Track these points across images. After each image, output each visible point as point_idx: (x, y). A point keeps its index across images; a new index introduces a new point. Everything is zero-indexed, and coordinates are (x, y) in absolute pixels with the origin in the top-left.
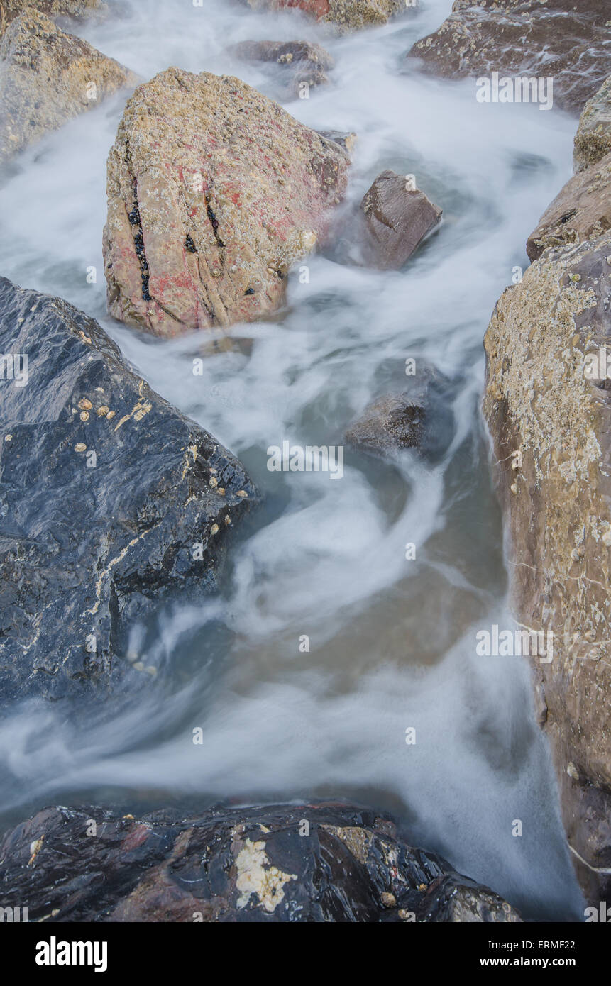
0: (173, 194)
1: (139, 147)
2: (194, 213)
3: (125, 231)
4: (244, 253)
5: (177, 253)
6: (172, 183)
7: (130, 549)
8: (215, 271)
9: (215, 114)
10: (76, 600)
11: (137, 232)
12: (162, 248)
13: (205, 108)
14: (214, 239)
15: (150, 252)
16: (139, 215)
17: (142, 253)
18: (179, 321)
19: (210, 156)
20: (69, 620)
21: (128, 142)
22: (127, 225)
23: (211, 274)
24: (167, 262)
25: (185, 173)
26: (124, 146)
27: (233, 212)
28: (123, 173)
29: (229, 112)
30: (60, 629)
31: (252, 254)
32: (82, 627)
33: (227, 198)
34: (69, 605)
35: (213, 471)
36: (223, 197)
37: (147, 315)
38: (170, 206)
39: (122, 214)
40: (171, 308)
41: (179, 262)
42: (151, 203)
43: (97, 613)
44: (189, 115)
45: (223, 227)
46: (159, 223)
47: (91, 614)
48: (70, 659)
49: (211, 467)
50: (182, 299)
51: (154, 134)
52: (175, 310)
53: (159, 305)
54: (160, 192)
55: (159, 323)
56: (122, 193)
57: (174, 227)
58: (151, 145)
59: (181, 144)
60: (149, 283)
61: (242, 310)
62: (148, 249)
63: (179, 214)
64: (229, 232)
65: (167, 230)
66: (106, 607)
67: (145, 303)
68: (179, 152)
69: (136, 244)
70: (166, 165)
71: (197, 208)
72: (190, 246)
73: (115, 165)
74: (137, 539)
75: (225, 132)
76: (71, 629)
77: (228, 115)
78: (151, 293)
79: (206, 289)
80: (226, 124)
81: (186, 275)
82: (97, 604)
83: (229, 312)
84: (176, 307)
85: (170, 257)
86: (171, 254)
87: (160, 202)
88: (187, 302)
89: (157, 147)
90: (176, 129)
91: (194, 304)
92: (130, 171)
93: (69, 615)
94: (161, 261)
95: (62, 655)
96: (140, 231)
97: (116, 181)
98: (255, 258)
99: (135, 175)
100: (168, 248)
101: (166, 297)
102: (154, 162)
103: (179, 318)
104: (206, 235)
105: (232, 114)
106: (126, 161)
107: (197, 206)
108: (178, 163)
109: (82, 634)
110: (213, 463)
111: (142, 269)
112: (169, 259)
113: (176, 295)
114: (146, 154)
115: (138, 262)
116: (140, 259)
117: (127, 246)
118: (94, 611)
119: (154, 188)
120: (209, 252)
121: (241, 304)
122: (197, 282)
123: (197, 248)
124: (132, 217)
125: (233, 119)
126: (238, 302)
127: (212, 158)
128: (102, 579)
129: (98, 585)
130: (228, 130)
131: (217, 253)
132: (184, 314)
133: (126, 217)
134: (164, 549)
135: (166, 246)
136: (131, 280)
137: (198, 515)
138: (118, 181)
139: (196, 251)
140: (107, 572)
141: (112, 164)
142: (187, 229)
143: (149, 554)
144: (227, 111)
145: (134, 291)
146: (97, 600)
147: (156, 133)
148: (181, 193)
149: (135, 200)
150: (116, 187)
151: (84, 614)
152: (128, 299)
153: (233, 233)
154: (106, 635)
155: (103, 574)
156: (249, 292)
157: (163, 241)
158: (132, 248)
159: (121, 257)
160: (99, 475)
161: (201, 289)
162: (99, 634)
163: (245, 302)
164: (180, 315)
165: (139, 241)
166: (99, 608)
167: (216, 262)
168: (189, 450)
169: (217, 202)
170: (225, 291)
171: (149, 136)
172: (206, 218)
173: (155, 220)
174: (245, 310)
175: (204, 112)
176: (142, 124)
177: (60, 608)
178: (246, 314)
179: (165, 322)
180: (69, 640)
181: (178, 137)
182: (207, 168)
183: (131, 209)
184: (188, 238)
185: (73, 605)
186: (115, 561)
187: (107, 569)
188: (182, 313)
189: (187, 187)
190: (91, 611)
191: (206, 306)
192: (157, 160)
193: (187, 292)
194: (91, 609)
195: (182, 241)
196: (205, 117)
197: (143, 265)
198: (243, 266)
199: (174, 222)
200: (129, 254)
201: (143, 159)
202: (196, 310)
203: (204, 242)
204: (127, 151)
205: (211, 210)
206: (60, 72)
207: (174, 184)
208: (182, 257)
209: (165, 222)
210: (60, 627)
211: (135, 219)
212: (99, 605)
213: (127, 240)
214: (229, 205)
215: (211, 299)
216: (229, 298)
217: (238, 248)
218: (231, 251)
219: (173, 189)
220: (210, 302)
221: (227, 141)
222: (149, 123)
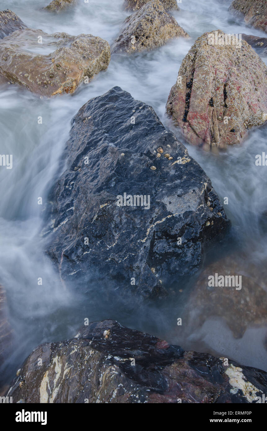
0: (211, 79)
1: (201, 56)
2: (218, 89)
3: (183, 90)
4: (236, 113)
5: (205, 104)
6: (211, 74)
7: (167, 219)
8: (220, 117)
9: (233, 53)
10: (137, 233)
11: (188, 91)
12: (199, 101)
13: (230, 50)
14: (224, 103)
15: (193, 101)
16: (192, 84)
17: (189, 101)
18: (197, 134)
19: (229, 69)
20: (132, 241)
21: (196, 53)
22: (185, 87)
23: (217, 118)
24: (199, 107)
25: (218, 72)
26: (194, 54)
27: (236, 94)
28: (189, 66)
29: (240, 54)
30: (127, 244)
31: (240, 114)
32: (137, 246)
33: (234, 86)
34: (133, 234)
35: (210, 199)
36: (233, 86)
37: (183, 128)
38: (208, 84)
39: (184, 82)
40: (195, 127)
41: (205, 109)
42: (200, 80)
43: (145, 242)
44: (223, 50)
45: (229, 99)
46: (201, 90)
47: (142, 242)
48: (128, 259)
49: (209, 197)
50: (201, 125)
51: (209, 52)
52: (197, 129)
53: (190, 125)
54: (205, 76)
55: (187, 133)
56: (186, 74)
57: (207, 93)
58: (206, 56)
59: (218, 60)
60: (188, 114)
61: (227, 138)
62: (192, 99)
63: (211, 88)
64: (231, 101)
65: (203, 93)
66: (149, 241)
67: (183, 123)
68: (217, 63)
69: (187, 96)
70: (211, 66)
71: (220, 88)
72: (211, 103)
73: (187, 61)
74: (171, 216)
75: (237, 61)
76: (131, 245)
77: (239, 55)
78: (188, 118)
79: (213, 124)
80: (237, 59)
81: (206, 115)
82: (146, 238)
83: (221, 137)
84: (197, 128)
85: (201, 105)
86: (202, 104)
87: (204, 81)
88: (203, 127)
89: (209, 58)
90: (217, 54)
91: (206, 129)
92: (193, 65)
93: (132, 239)
94: (196, 106)
95: (124, 256)
96: (190, 91)
97: (185, 68)
98: (240, 116)
99: (195, 67)
100: (201, 101)
101: (194, 122)
102: (206, 64)
103: (197, 133)
104: (220, 100)
105: (241, 55)
106: (192, 61)
107: (220, 87)
108: (216, 67)
109: (136, 249)
110: (210, 195)
111: (186, 108)
112: (200, 106)
113: (199, 123)
114: (203, 60)
115: (185, 104)
116: (186, 103)
117: (182, 96)
118: (144, 241)
119: (203, 74)
120: (219, 108)
121: (228, 135)
122: (210, 120)
123: (214, 105)
124: (188, 84)
125: (241, 57)
126: (227, 133)
127: (230, 70)
128: (151, 228)
129: (149, 230)
130: (238, 61)
131: (223, 110)
132: (200, 132)
133: (185, 84)
134: (183, 224)
135: (201, 100)
136: (180, 111)
137: (203, 214)
138: (186, 69)
139: (213, 106)
140: (154, 225)
141: (185, 61)
142: (212, 95)
143: (175, 224)
144: (239, 53)
145: (179, 116)
146: (146, 237)
147: (210, 52)
148: (214, 80)
149: (192, 78)
150: (184, 70)
151: (139, 241)
152: (176, 119)
153: (233, 102)
154: (146, 254)
155: (151, 226)
156: (232, 131)
157: (200, 98)
158: (184, 98)
159: (178, 100)
160: (160, 182)
161: (211, 123)
162: (143, 252)
163: (230, 135)
164: (198, 132)
165: (188, 96)
166: (146, 240)
167: (221, 113)
168: (204, 184)
169: (229, 88)
170: (222, 127)
171: (207, 53)
172: (223, 93)
173: (199, 88)
174: (229, 138)
175: (229, 51)
176: (205, 47)
177: (129, 234)
178: (229, 140)
179: (190, 133)
180: (130, 250)
181: (218, 57)
182: (227, 73)
183: (189, 81)
184: (212, 100)
185: (135, 235)
186: (158, 222)
187: (154, 224)
188: (199, 131)
189: (217, 78)
190: (142, 241)
191: (211, 131)
192: (207, 63)
193: (204, 123)
194: (143, 240)
195: (208, 100)
196: (229, 52)
197: (187, 106)
198: (234, 118)
199: (208, 91)
200: (182, 100)
201: (201, 61)
202: (206, 132)
203: (218, 103)
204: (195, 57)
205: (226, 90)
206: (160, 27)
207: (212, 75)
208: (206, 107)
209: (203, 90)
210: (127, 243)
211: (189, 86)
212: (147, 239)
213: (183, 93)
214: (235, 90)
215: (214, 129)
216: (223, 131)
217: (234, 110)
218: (230, 110)
219: (211, 77)
220: (214, 130)
221: (237, 65)
222: (207, 47)
